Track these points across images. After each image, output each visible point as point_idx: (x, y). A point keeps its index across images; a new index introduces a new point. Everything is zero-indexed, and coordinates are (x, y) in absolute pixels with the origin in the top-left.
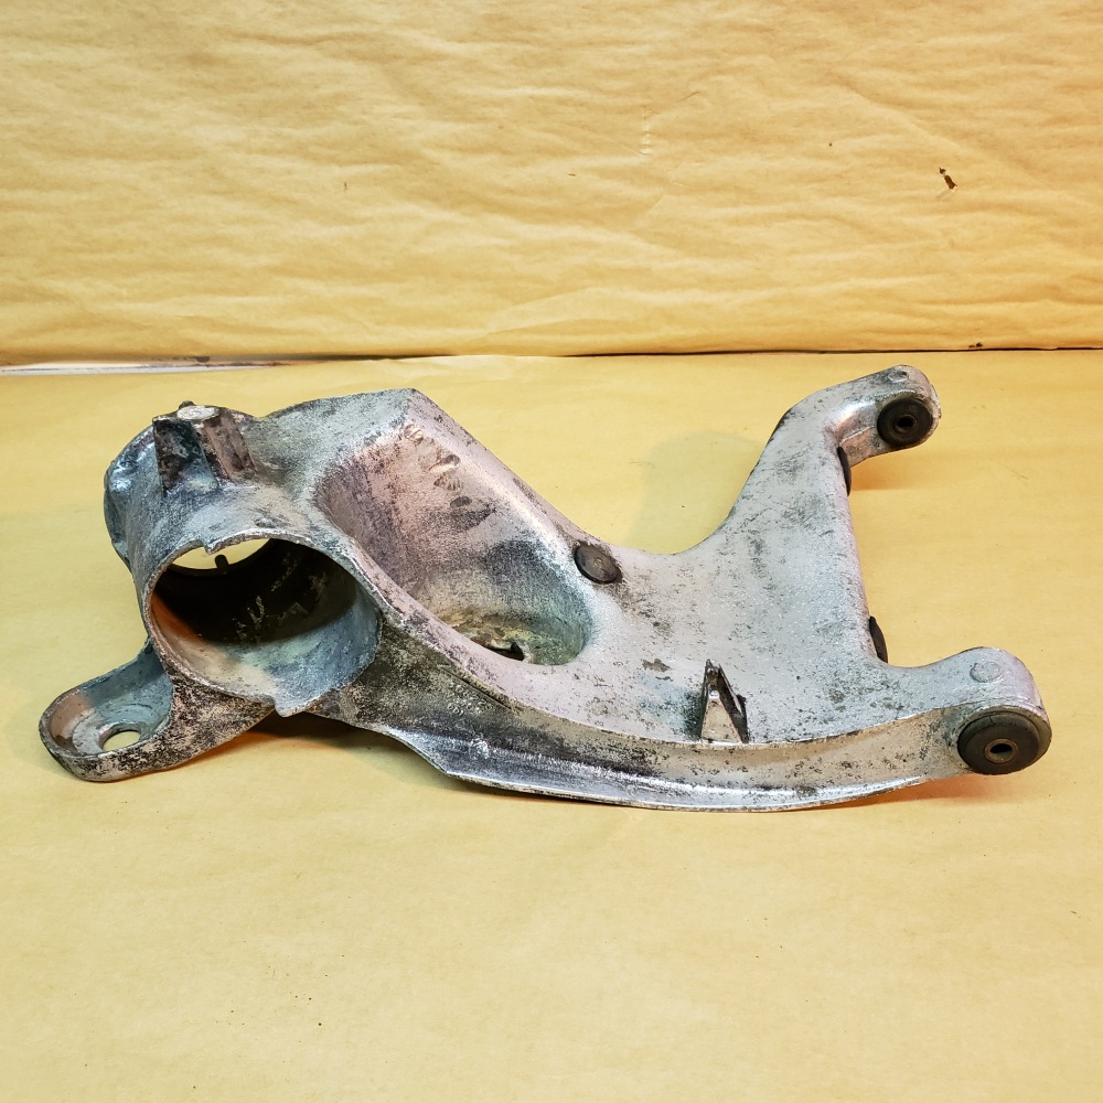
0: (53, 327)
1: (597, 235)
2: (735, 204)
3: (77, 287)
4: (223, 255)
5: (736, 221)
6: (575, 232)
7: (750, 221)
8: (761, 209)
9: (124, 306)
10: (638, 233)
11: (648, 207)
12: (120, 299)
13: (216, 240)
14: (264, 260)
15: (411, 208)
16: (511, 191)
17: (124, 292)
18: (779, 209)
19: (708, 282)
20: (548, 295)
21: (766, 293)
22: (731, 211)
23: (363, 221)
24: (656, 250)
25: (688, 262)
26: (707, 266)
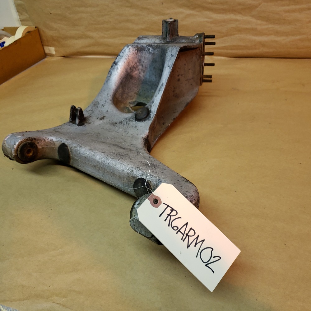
0: (90, 46)
1: (239, 17)
2: (288, 5)
3: (94, 34)
4: (130, 25)
5: (288, 11)
6: (232, 16)
7: (294, 11)
8: (298, 7)
9: (106, 40)
10: (253, 16)
11: (257, 7)
12: (105, 38)
13: (128, 21)
14: (141, 26)
15: (181, 10)
16: (211, 3)
17: (106, 36)
18: (305, 6)
19: (277, 33)
20: (222, 37)
21: (298, 37)
22: (287, 8)
23: (167, 14)
24: (259, 22)
25: (270, 26)
26: (277, 27)
